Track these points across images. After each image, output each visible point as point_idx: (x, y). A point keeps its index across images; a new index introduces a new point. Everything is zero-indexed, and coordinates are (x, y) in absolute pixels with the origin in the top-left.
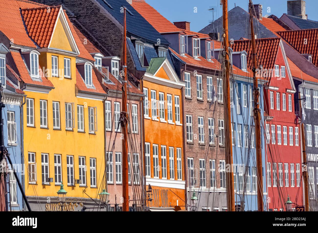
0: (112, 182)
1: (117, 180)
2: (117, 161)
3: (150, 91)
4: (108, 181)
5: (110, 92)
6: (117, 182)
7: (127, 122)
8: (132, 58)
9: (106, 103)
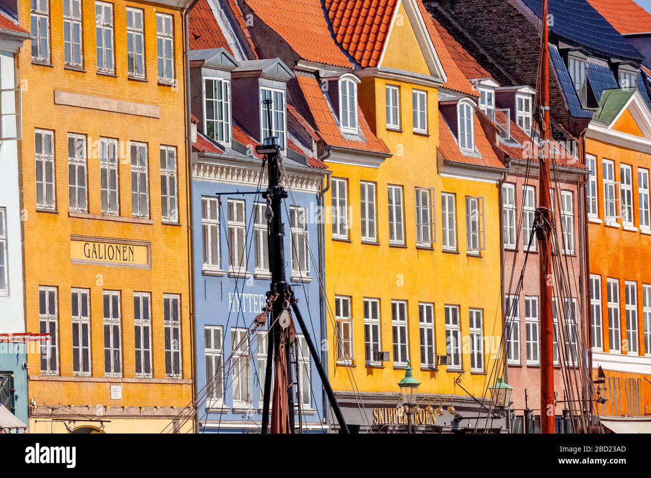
0: (517, 362)
1: (529, 357)
2: (528, 315)
3: (601, 161)
4: (508, 360)
5: (513, 164)
6: (528, 361)
7: (550, 230)
8: (561, 89)
9: (505, 189)
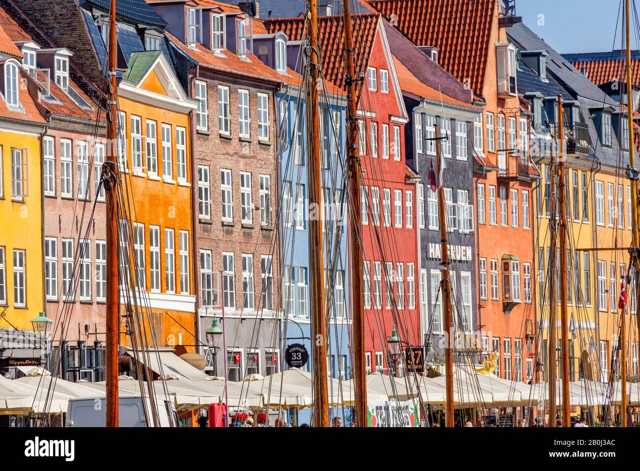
0: (55, 298)
2: (64, 255)
3: (130, 117)
4: (47, 296)
5: (54, 119)
7: (115, 182)
8: (95, 51)
9: (46, 141)
